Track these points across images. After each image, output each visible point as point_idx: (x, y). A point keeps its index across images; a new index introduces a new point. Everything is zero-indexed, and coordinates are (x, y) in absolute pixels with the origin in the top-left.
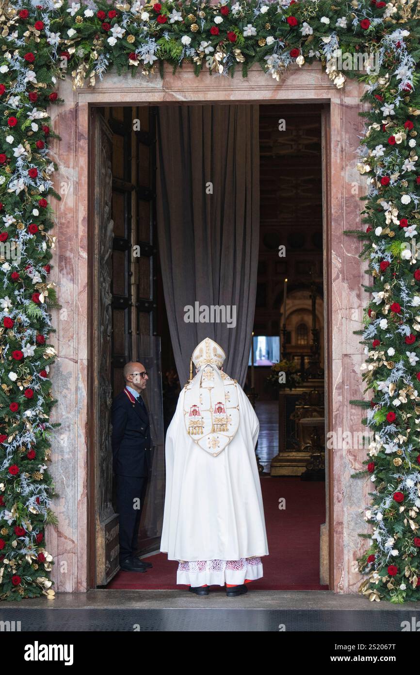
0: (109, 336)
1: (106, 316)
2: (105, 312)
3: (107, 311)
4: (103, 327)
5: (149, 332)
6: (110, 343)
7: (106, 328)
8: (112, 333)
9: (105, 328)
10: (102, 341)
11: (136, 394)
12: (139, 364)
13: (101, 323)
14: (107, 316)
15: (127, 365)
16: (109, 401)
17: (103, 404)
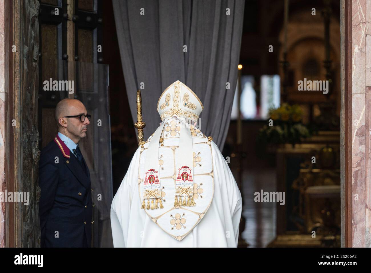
0: (35, 61)
1: (31, 34)
2: (30, 27)
3: (33, 25)
4: (26, 49)
5: (93, 57)
6: (37, 72)
7: (31, 49)
8: (40, 58)
9: (29, 49)
10: (26, 67)
11: (72, 145)
12: (78, 102)
13: (24, 42)
14: (33, 32)
15: (60, 102)
16: (36, 154)
17: (28, 157)
